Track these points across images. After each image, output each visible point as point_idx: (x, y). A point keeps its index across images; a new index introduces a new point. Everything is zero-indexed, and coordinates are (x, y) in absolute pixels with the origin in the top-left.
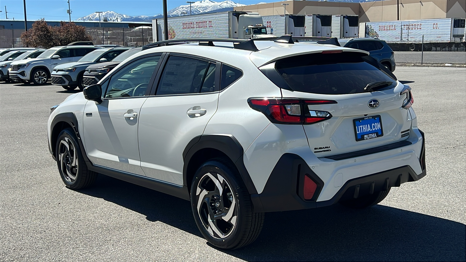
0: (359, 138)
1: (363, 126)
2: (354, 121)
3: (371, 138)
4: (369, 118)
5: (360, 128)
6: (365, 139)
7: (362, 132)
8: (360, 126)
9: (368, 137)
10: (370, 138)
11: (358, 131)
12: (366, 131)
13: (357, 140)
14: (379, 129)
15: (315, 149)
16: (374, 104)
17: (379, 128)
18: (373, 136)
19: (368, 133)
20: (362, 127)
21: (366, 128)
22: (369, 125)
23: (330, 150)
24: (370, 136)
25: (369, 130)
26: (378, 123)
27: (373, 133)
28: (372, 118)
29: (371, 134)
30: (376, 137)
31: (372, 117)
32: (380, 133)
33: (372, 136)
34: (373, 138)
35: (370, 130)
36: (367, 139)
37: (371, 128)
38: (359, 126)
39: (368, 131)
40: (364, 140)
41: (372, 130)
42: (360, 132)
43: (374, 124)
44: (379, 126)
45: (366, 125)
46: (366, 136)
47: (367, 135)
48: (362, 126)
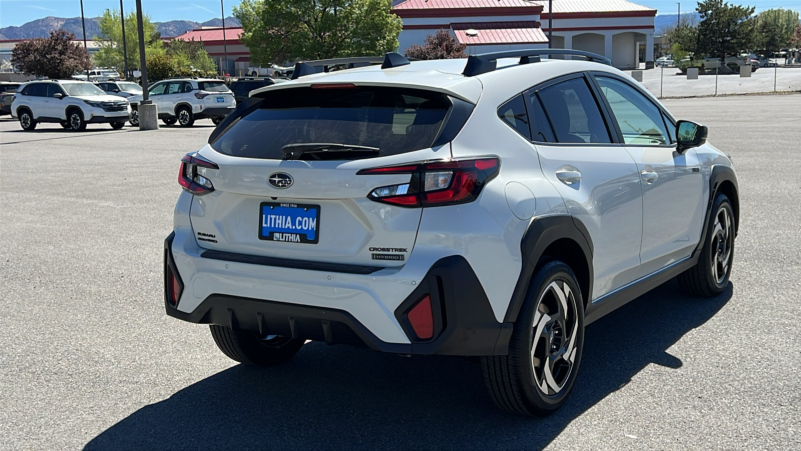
0: (266, 235)
1: (278, 216)
2: (263, 205)
3: (288, 241)
4: (290, 206)
5: (271, 219)
6: (275, 239)
7: (273, 226)
8: (272, 216)
9: (282, 238)
10: (285, 241)
11: (266, 223)
12: (280, 227)
13: (261, 237)
14: (310, 229)
15: (199, 234)
16: (279, 182)
17: (312, 229)
18: (292, 238)
19: (282, 231)
20: (275, 219)
21: (281, 221)
22: (289, 217)
23: (217, 242)
24: (286, 236)
25: (288, 227)
26: (311, 219)
27: (294, 234)
28: (296, 206)
29: (290, 235)
30: (298, 242)
31: (297, 204)
32: (310, 238)
33: (290, 238)
34: (291, 241)
35: (291, 228)
36: (278, 240)
37: (293, 224)
38: (269, 216)
39: (286, 227)
40: (273, 240)
41: (294, 227)
42: (269, 226)
43: (302, 219)
44: (313, 224)
45: (284, 217)
46: (277, 235)
47: (281, 234)
48: (275, 216)
